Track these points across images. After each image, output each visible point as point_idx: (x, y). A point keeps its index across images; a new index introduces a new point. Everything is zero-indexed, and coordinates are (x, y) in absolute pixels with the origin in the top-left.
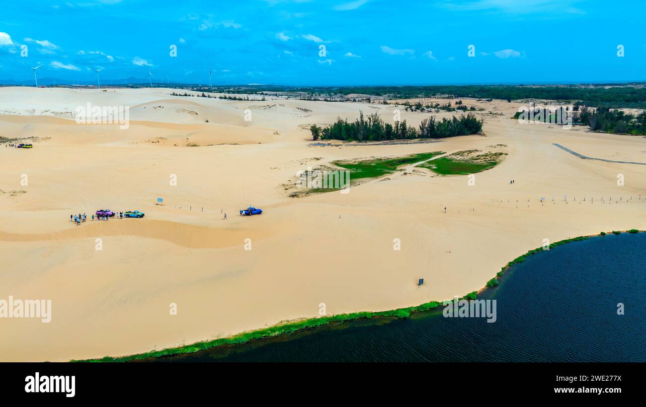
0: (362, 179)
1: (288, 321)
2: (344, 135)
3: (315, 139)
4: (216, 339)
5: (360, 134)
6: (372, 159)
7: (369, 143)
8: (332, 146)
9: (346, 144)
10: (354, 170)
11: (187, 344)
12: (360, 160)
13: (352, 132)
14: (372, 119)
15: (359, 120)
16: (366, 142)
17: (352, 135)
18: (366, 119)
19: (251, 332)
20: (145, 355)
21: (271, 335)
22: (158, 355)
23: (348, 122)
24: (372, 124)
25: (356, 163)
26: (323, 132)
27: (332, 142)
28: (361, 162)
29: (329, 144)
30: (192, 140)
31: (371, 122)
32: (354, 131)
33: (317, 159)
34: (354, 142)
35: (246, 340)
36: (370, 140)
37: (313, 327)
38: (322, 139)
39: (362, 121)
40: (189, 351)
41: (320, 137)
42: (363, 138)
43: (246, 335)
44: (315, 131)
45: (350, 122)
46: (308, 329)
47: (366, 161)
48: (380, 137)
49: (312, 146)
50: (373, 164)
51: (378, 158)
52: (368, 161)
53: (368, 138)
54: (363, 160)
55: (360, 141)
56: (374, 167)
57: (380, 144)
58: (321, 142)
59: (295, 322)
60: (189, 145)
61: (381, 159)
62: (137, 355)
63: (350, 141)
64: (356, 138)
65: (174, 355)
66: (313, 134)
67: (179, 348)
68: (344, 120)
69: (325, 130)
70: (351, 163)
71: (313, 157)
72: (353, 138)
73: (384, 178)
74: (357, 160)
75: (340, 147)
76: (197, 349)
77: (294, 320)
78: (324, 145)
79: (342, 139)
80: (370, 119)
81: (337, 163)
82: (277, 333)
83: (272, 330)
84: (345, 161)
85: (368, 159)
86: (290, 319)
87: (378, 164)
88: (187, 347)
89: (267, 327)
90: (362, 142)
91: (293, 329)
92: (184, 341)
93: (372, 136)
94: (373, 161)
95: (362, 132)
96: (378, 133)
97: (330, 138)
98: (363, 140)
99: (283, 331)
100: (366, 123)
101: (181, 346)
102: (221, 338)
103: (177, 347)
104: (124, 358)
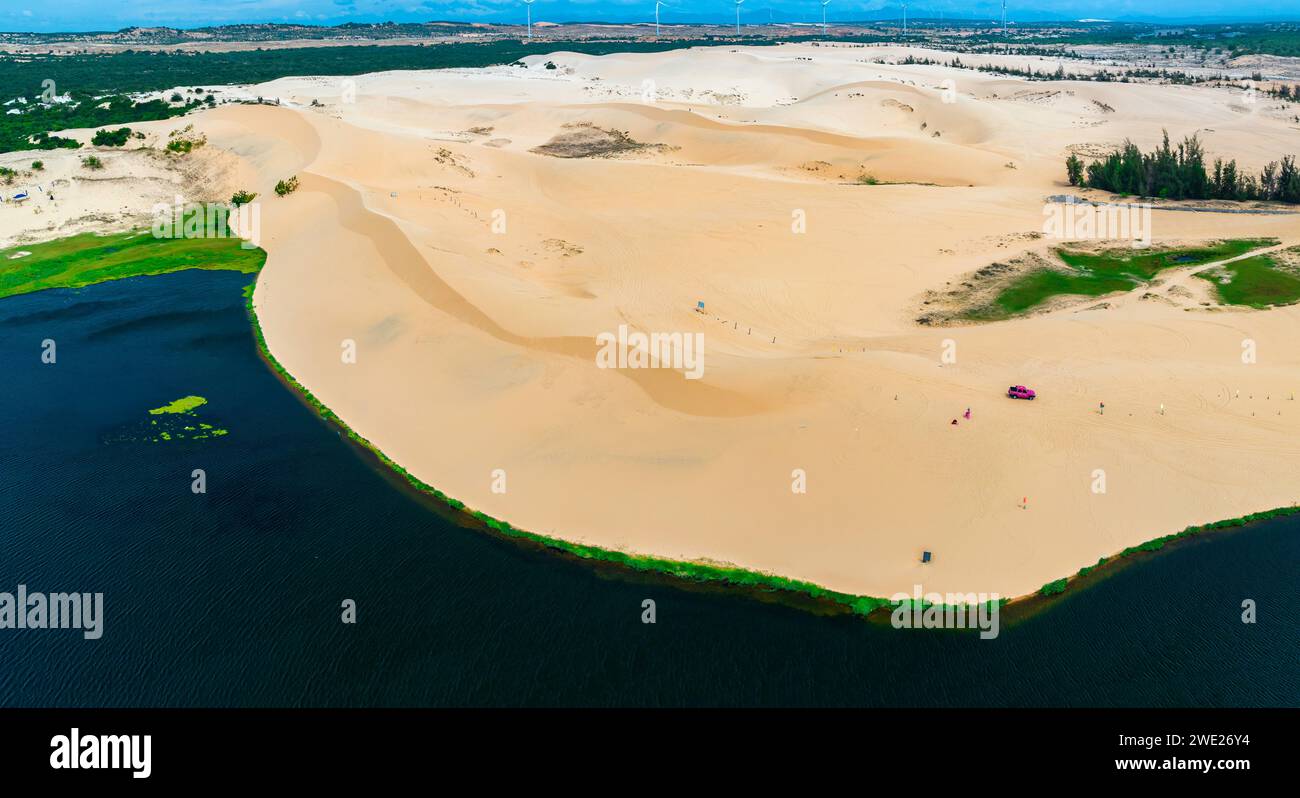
1: (710, 561)
4: (616, 550)
11: (584, 544)
19: (659, 559)
20: (539, 537)
21: (677, 574)
22: (549, 544)
35: (645, 567)
37: (733, 584)
40: (580, 553)
43: (650, 561)
46: (725, 583)
59: (720, 566)
62: (533, 534)
65: (564, 551)
67: (574, 545)
76: (589, 555)
77: (719, 562)
82: (685, 573)
83: (683, 567)
86: (715, 559)
88: (581, 547)
89: (681, 560)
91: (706, 576)
92: (583, 538)
99: (694, 573)
101: (577, 543)
102: (623, 552)
103: (573, 542)
104: (520, 531)
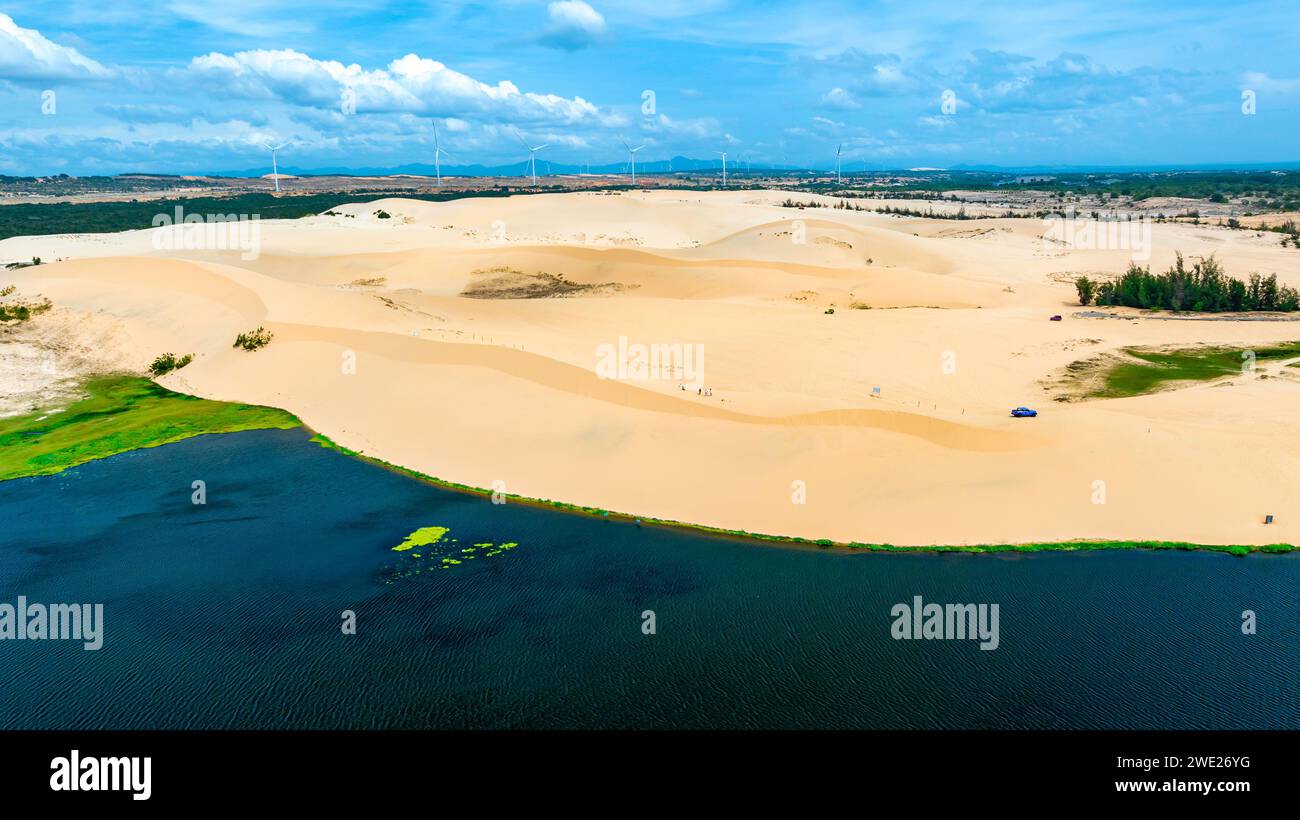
0: (1179, 382)
2: (1143, 298)
3: (1084, 302)
5: (1176, 298)
6: (1199, 346)
7: (1193, 316)
8: (1120, 318)
9: (1146, 315)
10: (1163, 365)
12: (1176, 348)
13: (1161, 294)
14: (1201, 269)
15: (1175, 269)
16: (1188, 314)
17: (1160, 298)
18: (1188, 268)
23: (1151, 273)
24: (1201, 277)
25: (1167, 353)
26: (1100, 290)
27: (1119, 310)
28: (1178, 351)
29: (1113, 315)
30: (861, 297)
31: (1200, 274)
32: (1163, 291)
33: (1093, 342)
34: (1163, 314)
36: (1197, 311)
38: (1099, 303)
39: (1180, 271)
41: (1093, 300)
42: (1182, 305)
44: (1085, 289)
45: (1155, 272)
47: (1188, 350)
48: (1218, 305)
49: (1079, 316)
50: (1200, 357)
51: (1211, 345)
52: (1192, 350)
53: (1193, 305)
54: (1181, 347)
55: (1175, 311)
56: (1202, 361)
57: (1216, 320)
58: (1096, 309)
60: (854, 306)
61: (1217, 349)
63: (1155, 311)
64: (1168, 306)
66: (1080, 294)
68: (1144, 269)
69: (1104, 289)
70: (1157, 352)
71: (1085, 338)
72: (1162, 305)
73: (1221, 382)
74: (1169, 348)
75: (1135, 321)
78: (1103, 317)
79: (1139, 306)
80: (1197, 268)
81: (1130, 351)
84: (1145, 347)
85: (1191, 347)
87: (1211, 356)
90: (1179, 314)
93: (1200, 304)
94: (1200, 351)
95: (1181, 294)
96: (1214, 298)
97: (1115, 302)
98: (1182, 310)
100: (1190, 275)
